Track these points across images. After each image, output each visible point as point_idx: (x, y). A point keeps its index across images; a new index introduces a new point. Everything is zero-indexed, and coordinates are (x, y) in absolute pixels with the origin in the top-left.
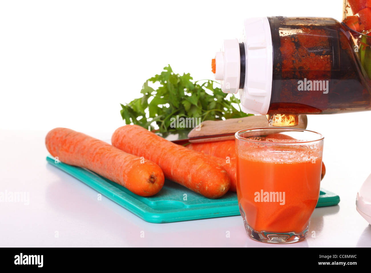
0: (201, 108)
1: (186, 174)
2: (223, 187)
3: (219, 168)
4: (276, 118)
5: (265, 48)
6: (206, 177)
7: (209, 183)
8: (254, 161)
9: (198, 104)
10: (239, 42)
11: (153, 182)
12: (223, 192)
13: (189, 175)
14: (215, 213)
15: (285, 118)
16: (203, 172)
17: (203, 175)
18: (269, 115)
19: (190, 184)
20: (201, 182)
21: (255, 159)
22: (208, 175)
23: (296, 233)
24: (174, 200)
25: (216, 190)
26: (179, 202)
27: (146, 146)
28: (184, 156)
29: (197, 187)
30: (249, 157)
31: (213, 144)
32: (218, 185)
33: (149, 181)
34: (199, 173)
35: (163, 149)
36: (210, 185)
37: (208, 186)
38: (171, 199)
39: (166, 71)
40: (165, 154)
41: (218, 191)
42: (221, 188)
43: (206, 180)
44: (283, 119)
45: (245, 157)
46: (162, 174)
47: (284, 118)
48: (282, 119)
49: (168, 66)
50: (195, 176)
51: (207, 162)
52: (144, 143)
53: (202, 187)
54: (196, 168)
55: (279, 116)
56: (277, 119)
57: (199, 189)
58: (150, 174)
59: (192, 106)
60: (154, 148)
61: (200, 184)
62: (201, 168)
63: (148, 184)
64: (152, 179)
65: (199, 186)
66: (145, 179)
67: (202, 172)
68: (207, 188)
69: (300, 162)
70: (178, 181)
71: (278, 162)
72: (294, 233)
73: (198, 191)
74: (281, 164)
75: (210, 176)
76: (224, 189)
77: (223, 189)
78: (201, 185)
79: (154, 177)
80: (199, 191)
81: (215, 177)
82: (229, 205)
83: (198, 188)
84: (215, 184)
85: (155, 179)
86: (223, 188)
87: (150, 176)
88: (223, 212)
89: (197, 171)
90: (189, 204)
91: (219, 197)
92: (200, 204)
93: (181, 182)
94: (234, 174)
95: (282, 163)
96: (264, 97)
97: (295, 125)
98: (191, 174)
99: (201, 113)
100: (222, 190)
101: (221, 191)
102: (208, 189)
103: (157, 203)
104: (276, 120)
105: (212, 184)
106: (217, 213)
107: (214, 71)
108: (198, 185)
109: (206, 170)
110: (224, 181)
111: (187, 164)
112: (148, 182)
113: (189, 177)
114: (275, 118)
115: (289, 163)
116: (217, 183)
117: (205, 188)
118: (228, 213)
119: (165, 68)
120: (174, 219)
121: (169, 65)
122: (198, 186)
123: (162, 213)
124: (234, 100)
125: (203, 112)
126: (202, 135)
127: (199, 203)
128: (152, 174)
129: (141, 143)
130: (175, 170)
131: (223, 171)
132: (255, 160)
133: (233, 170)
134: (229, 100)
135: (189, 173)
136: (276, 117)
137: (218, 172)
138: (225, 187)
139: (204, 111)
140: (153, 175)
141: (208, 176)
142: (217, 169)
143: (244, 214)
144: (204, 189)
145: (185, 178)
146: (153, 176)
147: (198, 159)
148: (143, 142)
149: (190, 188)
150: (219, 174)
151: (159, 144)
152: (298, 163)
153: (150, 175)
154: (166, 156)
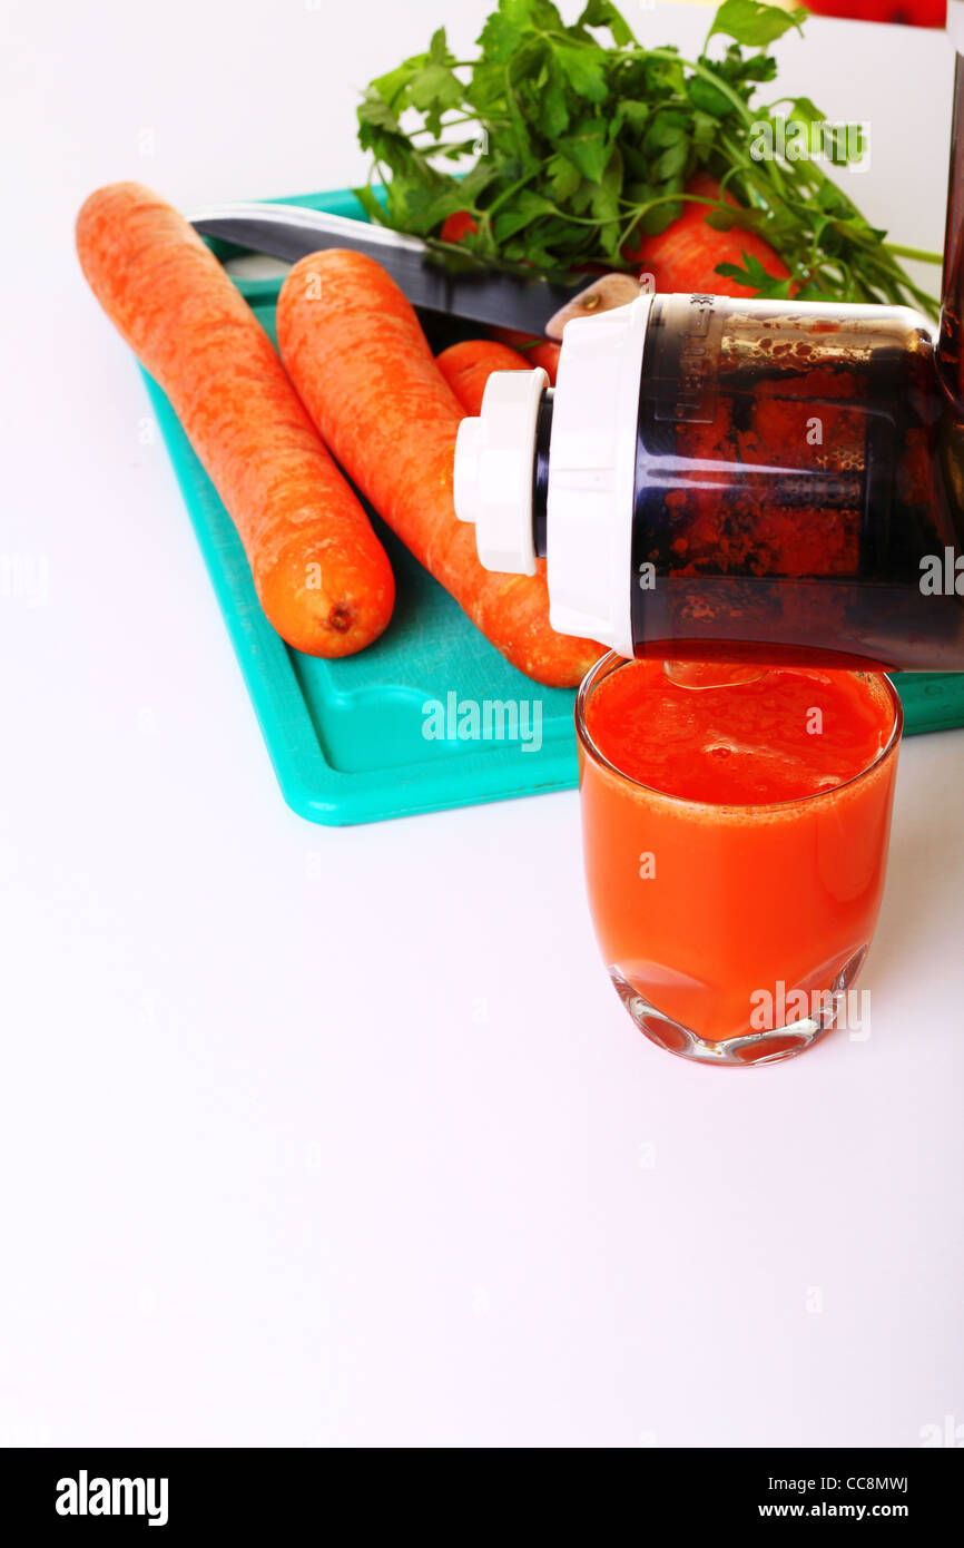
1: (467, 597)
6: (527, 635)
7: (536, 656)
11: (343, 630)
13: (475, 605)
16: (519, 615)
17: (518, 625)
20: (511, 644)
22: (532, 626)
27: (360, 425)
32: (566, 664)
33: (329, 626)
34: (506, 609)
35: (408, 463)
36: (539, 663)
37: (534, 663)
43: (527, 643)
50: (493, 617)
52: (354, 409)
53: (516, 659)
54: (499, 588)
58: (332, 601)
60: (383, 446)
61: (507, 648)
62: (515, 596)
63: (325, 634)
64: (339, 619)
65: (506, 652)
66: (316, 618)
67: (515, 613)
68: (529, 666)
75: (539, 630)
78: (509, 652)
79: (348, 609)
84: (557, 660)
85: (352, 615)
87: (333, 609)
89: (501, 603)
98: (481, 602)
102: (533, 670)
103: (356, 698)
105: (545, 658)
109: (527, 608)
112: (327, 629)
113: (475, 610)
116: (563, 657)
117: (525, 666)
128: (342, 600)
129: (347, 403)
135: (477, 598)
140: (344, 604)
141: (534, 631)
146: (344, 608)
148: (352, 403)
153: (332, 605)
154: (412, 500)
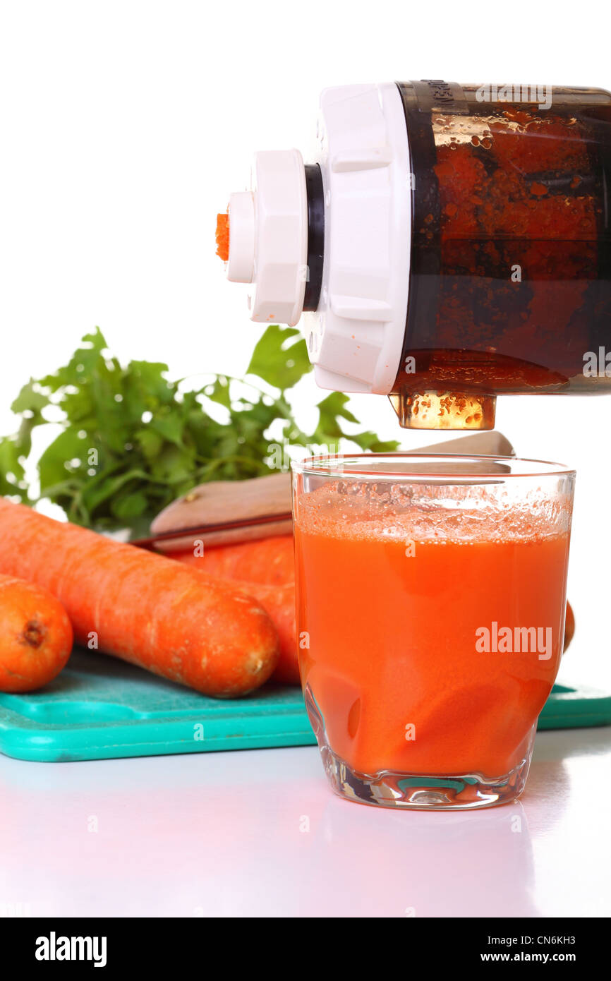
0: (192, 453)
1: (141, 621)
2: (256, 660)
3: (243, 601)
4: (424, 404)
5: (386, 165)
6: (203, 627)
7: (211, 646)
8: (351, 538)
9: (185, 440)
10: (305, 163)
11: (35, 644)
12: (255, 678)
13: (149, 625)
14: (231, 736)
15: (451, 403)
16: (194, 613)
17: (194, 622)
18: (400, 399)
19: (152, 653)
20: (187, 642)
21: (355, 532)
22: (207, 619)
23: (486, 777)
24: (103, 700)
25: (233, 669)
26: (117, 705)
27: (19, 546)
28: (134, 568)
29: (176, 660)
30: (337, 528)
31: (228, 551)
32: (240, 653)
33: (24, 640)
34: (182, 615)
35: (71, 551)
36: (214, 653)
37: (209, 655)
38: (92, 699)
39: (88, 346)
40: (77, 565)
41: (240, 671)
42: (250, 663)
43: (203, 636)
44: (444, 408)
45: (324, 529)
46: (65, 620)
47: (445, 404)
48: (440, 406)
49: (93, 332)
50: (169, 625)
51: (207, 584)
52: (12, 538)
53: (191, 660)
54: (172, 601)
55: (434, 399)
56: (426, 408)
57: (180, 667)
58: (26, 618)
59: (167, 447)
60: (44, 549)
61: (183, 649)
62: (188, 602)
63: (20, 648)
64: (32, 634)
65: (181, 656)
66: (12, 632)
67: (191, 613)
68: (205, 661)
69: (501, 541)
70: (116, 646)
71: (430, 540)
72: (478, 778)
73: (178, 675)
74: (439, 547)
75: (214, 622)
76: (260, 665)
77: (256, 667)
78: (186, 653)
79: (40, 627)
80: (181, 672)
81: (231, 628)
82: (275, 713)
83: (177, 665)
84: (231, 648)
85: (43, 633)
86: (256, 662)
87: (26, 625)
88: (257, 734)
89: (176, 609)
90: (150, 711)
91: (245, 693)
92: (183, 711)
93: (125, 649)
94: (292, 624)
95: (444, 543)
96: (383, 323)
97: (483, 427)
98: (155, 620)
99: (192, 466)
100: (254, 670)
101: (250, 672)
102: (208, 668)
103: (46, 708)
104: (423, 409)
105: (220, 649)
106: (238, 735)
107: (224, 252)
108: (178, 652)
109: (202, 606)
110: (258, 638)
111: (145, 589)
112: (21, 643)
113: (151, 631)
114: (420, 405)
115: (466, 543)
116: (237, 645)
117: (199, 664)
118: (272, 736)
119: (85, 339)
120: (97, 748)
121: (98, 328)
122: (179, 656)
123: (59, 729)
124: (294, 435)
125: (199, 464)
126: (194, 523)
127: (181, 707)
128: (34, 618)
129: (4, 538)
130: (108, 612)
131: (256, 611)
132: (355, 537)
133: (287, 613)
134: (279, 437)
135: (150, 617)
136: (421, 399)
137: (240, 610)
138: (263, 659)
139: (202, 459)
140: (35, 622)
141: (210, 623)
142: (238, 602)
143: (322, 725)
144: (197, 665)
145: (136, 636)
146: (36, 625)
147: (179, 575)
148: (9, 536)
149: (153, 668)
150: (243, 616)
151: (60, 538)
152: (495, 543)
153: (26, 621)
154: (79, 572)
